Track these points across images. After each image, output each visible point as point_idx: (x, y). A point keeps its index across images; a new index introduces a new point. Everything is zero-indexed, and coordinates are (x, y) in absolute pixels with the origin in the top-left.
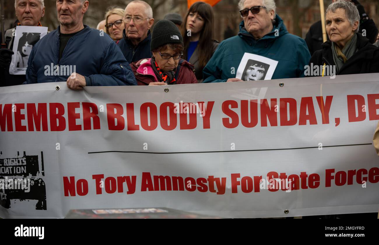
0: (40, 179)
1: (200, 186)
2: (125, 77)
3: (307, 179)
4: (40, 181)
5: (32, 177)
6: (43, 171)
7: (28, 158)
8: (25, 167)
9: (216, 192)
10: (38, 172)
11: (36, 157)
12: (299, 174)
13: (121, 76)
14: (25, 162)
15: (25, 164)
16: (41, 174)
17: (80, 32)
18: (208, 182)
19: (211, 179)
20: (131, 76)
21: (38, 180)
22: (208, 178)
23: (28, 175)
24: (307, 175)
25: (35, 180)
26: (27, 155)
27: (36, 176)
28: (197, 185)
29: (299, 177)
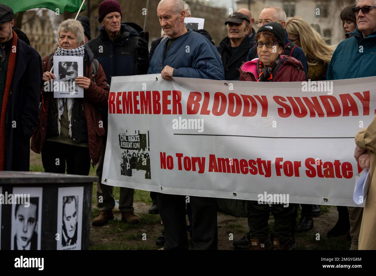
0: (147, 153)
1: (252, 169)
2: (208, 71)
3: (341, 167)
4: (147, 155)
5: (143, 152)
6: (149, 147)
7: (140, 135)
8: (139, 143)
9: (264, 175)
10: (146, 148)
11: (145, 135)
12: (333, 162)
13: (205, 70)
14: (139, 138)
15: (139, 141)
16: (148, 149)
17: (181, 37)
18: (257, 164)
19: (259, 161)
20: (214, 70)
21: (146, 154)
22: (257, 160)
23: (141, 150)
24: (340, 163)
25: (144, 154)
26: (140, 133)
27: (145, 151)
28: (249, 168)
29: (333, 165)
